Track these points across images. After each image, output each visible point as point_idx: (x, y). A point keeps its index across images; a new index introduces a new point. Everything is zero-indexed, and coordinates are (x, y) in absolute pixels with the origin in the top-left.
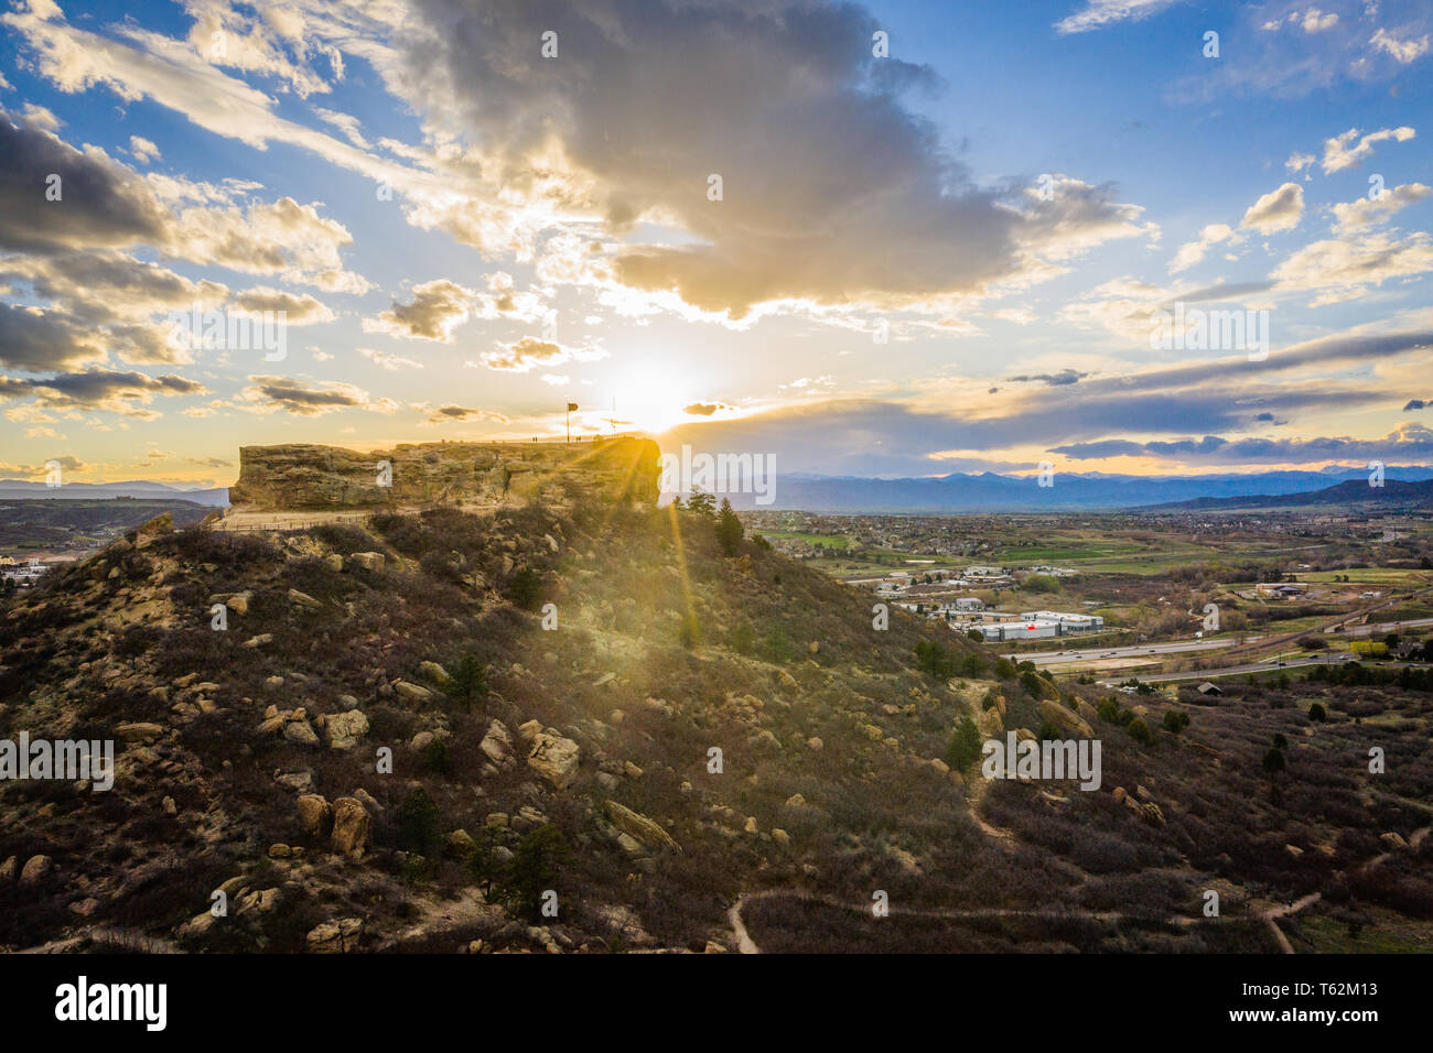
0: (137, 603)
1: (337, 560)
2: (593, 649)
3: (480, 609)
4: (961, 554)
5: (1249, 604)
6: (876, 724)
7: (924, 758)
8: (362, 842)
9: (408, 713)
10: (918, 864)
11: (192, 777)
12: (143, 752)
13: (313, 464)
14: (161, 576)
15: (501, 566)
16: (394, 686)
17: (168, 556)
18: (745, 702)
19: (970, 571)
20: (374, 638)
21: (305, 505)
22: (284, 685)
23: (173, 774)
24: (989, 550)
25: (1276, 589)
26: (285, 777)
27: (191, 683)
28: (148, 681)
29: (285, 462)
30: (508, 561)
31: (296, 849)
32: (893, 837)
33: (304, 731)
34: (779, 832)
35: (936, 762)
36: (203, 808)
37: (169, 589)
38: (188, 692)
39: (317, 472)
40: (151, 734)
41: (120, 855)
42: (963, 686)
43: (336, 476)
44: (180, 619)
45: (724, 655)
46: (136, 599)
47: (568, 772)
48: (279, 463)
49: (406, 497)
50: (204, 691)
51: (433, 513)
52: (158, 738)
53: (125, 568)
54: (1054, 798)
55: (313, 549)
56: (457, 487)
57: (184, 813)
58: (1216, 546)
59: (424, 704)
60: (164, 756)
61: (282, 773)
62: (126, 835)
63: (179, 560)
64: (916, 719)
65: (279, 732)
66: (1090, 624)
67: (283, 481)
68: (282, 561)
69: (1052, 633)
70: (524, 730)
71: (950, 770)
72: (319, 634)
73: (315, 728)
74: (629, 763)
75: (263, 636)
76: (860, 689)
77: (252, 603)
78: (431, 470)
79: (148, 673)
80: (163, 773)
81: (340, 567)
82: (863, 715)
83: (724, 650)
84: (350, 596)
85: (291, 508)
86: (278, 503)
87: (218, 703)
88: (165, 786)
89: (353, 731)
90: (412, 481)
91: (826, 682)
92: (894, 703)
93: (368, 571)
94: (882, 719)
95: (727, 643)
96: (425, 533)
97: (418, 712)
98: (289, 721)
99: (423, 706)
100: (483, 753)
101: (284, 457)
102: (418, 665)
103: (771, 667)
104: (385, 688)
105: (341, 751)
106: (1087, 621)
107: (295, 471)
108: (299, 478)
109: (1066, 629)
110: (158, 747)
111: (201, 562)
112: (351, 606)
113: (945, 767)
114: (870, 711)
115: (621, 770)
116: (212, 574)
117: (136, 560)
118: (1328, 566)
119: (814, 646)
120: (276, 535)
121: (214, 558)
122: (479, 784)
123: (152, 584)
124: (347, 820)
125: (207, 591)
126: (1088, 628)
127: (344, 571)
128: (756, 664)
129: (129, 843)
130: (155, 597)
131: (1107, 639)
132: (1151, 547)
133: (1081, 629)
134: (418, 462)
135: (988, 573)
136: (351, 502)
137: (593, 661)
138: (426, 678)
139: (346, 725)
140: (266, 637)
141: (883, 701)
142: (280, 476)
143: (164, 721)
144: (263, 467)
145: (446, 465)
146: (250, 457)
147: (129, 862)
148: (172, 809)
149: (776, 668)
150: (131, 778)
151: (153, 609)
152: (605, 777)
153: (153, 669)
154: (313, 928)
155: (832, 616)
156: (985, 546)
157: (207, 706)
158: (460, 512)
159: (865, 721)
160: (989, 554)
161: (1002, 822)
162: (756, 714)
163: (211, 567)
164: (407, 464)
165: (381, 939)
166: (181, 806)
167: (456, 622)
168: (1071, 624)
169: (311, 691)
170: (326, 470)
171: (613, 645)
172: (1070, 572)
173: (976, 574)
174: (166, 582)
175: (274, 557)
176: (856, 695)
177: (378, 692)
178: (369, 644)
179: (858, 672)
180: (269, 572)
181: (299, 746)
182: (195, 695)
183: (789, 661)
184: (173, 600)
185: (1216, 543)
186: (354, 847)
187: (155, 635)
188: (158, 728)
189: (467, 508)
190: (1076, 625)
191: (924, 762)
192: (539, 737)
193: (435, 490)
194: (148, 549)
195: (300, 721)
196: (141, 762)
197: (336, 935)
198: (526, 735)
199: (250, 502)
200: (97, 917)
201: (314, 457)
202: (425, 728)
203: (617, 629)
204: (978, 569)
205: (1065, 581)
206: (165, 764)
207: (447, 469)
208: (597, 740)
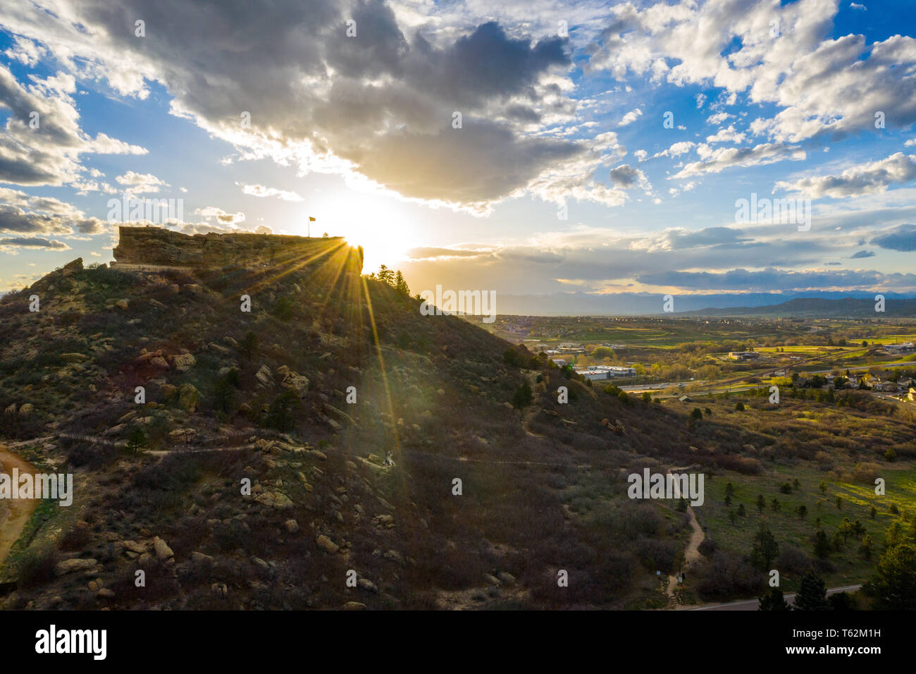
0: (65, 302)
1: (176, 287)
2: (319, 341)
3: (256, 318)
4: (557, 336)
5: (724, 363)
6: (475, 385)
7: (501, 402)
8: (194, 404)
9: (218, 359)
10: (489, 443)
11: (103, 377)
12: (77, 365)
13: (161, 238)
14: (78, 290)
15: (268, 298)
16: (209, 346)
17: (81, 280)
18: (403, 370)
19: (561, 347)
20: (197, 325)
21: (157, 261)
22: (150, 341)
23: (93, 376)
24: (574, 334)
25: (740, 355)
26: (152, 380)
27: (99, 338)
28: (75, 337)
29: (146, 236)
30: (272, 296)
31: (160, 405)
32: (477, 432)
33: (161, 361)
34: (415, 425)
35: (507, 404)
36: (110, 390)
37: (82, 296)
38: (98, 342)
39: (164, 243)
40: (80, 358)
41: (68, 407)
42: (528, 372)
43: (174, 246)
44: (91, 310)
45: (393, 349)
46: (65, 300)
47: (302, 390)
48: (143, 236)
49: (214, 261)
50: (106, 341)
51: (230, 270)
52: (84, 361)
53: (58, 286)
54: (569, 422)
55: (163, 281)
56: (244, 257)
57: (100, 392)
58: (711, 334)
59: (225, 355)
60: (88, 368)
61: (150, 378)
62: (71, 399)
63: (87, 282)
64: (498, 384)
65: (148, 360)
66: (627, 372)
67: (144, 246)
68: (145, 286)
69: (605, 377)
70: (280, 370)
71: (514, 408)
72: (168, 321)
73: (167, 361)
74: (336, 390)
75: (137, 320)
76: (468, 368)
77: (130, 304)
78: (228, 246)
79: (75, 333)
80: (88, 375)
81: (178, 291)
82: (469, 380)
83: (393, 347)
84: (184, 304)
85: (148, 262)
86: (141, 259)
87: (114, 346)
88: (89, 380)
89: (188, 363)
90: (217, 252)
91: (450, 365)
92: (486, 376)
93: (193, 294)
94: (479, 383)
95: (395, 343)
96: (225, 279)
97: (222, 359)
98: (153, 357)
99: (225, 356)
100: (257, 378)
101: (144, 233)
102: (222, 339)
103: (419, 356)
104: (205, 347)
105: (181, 372)
106: (626, 370)
107: (150, 241)
108: (153, 245)
109: (613, 375)
110: (84, 364)
111: (100, 283)
112: (184, 310)
113: (511, 406)
114: (473, 379)
115: (332, 393)
116: (107, 290)
117: (63, 282)
118: (775, 344)
119: (445, 348)
120: (141, 273)
121: (107, 281)
122: (255, 391)
123: (73, 293)
124: (187, 393)
125: (104, 297)
126: (626, 375)
127: (180, 293)
128: (411, 354)
129: (73, 402)
130: (75, 300)
131: (637, 381)
132: (672, 333)
133: (622, 375)
134: (221, 241)
135: (572, 347)
136: (183, 261)
137: (319, 346)
138: (227, 344)
139: (185, 360)
140: (138, 321)
141: (481, 375)
142: (143, 244)
143: (86, 353)
144: (133, 239)
145: (237, 244)
146: (125, 232)
147: (74, 409)
148: (94, 390)
149: (422, 356)
150: (71, 377)
151: (74, 305)
152: (323, 396)
153: (77, 331)
154: (172, 431)
155: (458, 336)
156: (572, 332)
157: (109, 348)
158: (245, 270)
159: (469, 383)
160: (574, 336)
161: (539, 431)
162: (409, 377)
163: (106, 286)
164: (215, 242)
165: (205, 438)
166: (99, 389)
167: (243, 322)
168: (617, 372)
169: (164, 345)
170: (169, 243)
171: (331, 340)
172: (622, 346)
173: (564, 347)
174: (81, 292)
175: (139, 283)
176: (466, 371)
177: (201, 349)
178: (195, 327)
179: (468, 362)
180: (138, 291)
181: (158, 367)
182: (102, 343)
183: (429, 353)
184: (86, 301)
185: (711, 332)
186: (190, 407)
187: (78, 317)
188: (84, 356)
189: (249, 268)
190: (620, 373)
191: (500, 404)
192: (287, 374)
193: (231, 258)
194: (70, 276)
195: (159, 356)
196: (75, 370)
197: (183, 434)
198: (281, 373)
199: (125, 257)
200: (61, 428)
201: (161, 234)
202: (226, 366)
203: (333, 333)
204: (566, 344)
205: (618, 351)
206: (89, 371)
207: (237, 247)
208: (319, 379)
